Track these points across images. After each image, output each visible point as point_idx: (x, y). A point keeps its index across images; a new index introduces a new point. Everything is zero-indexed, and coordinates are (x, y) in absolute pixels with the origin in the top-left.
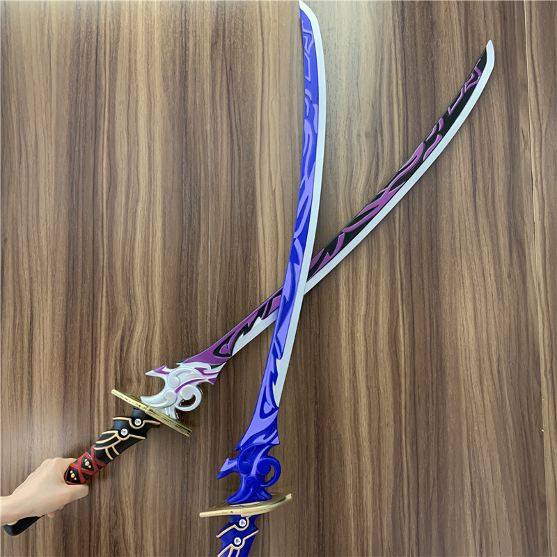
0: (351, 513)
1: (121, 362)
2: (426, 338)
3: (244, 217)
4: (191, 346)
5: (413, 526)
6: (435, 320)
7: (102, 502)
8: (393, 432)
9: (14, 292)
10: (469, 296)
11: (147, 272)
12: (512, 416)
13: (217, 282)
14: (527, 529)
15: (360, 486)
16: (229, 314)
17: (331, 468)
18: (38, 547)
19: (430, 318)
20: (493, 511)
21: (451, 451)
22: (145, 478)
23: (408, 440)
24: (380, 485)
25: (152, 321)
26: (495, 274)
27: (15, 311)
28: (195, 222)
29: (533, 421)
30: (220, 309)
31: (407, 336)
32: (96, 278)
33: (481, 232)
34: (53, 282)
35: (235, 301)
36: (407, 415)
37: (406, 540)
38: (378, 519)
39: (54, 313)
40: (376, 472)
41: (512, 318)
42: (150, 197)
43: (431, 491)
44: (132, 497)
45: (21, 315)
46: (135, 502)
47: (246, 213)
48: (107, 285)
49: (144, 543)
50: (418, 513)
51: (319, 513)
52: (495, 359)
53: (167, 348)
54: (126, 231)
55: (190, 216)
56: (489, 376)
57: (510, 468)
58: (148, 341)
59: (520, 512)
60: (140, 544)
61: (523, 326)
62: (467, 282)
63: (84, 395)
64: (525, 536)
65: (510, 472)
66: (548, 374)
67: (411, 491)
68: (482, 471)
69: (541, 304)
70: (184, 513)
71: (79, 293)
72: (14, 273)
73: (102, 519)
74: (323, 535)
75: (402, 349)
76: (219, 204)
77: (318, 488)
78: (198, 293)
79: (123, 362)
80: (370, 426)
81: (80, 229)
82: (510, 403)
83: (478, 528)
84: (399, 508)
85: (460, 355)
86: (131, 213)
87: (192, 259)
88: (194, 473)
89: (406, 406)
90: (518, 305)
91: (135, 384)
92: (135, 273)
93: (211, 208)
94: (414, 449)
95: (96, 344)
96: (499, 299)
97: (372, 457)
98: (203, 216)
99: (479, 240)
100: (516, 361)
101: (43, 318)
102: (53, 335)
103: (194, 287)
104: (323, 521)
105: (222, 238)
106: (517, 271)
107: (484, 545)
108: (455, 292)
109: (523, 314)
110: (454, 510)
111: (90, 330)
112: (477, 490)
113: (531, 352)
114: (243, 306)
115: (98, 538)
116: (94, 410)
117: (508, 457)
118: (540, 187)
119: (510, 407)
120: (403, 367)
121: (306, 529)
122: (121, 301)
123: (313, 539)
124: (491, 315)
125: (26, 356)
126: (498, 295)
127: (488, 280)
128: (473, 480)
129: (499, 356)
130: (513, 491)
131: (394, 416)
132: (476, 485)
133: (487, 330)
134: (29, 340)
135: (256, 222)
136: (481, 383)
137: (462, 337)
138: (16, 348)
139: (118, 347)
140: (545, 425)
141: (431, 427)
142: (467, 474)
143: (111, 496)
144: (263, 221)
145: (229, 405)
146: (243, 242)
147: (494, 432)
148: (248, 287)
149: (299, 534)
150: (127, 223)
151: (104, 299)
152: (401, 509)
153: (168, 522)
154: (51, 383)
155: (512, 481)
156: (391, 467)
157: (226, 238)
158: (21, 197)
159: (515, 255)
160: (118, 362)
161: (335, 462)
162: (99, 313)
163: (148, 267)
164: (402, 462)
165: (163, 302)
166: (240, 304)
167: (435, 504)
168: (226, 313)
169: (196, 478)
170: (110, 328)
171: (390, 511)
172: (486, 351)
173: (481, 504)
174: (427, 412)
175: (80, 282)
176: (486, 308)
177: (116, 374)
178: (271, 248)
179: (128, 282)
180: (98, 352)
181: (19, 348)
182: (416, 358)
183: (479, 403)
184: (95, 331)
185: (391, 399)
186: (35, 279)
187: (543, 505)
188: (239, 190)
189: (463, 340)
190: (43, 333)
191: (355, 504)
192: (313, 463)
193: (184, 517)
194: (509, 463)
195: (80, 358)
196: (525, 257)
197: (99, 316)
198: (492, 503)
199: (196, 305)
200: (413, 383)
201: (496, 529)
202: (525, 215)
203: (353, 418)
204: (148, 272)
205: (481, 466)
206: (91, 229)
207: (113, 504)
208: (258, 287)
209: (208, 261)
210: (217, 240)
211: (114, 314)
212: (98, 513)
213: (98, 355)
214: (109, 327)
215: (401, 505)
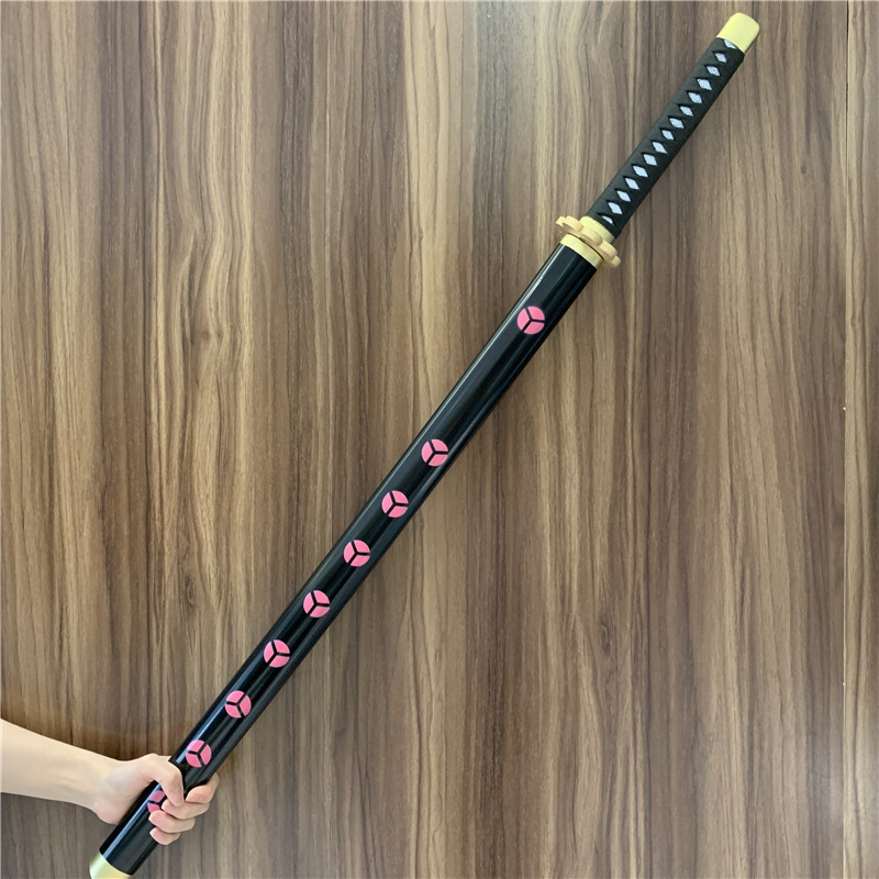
0: (547, 532)
1: (190, 305)
2: (670, 269)
3: (384, 73)
4: (300, 283)
5: (641, 551)
6: (684, 240)
7: (166, 520)
8: (612, 412)
9: (16, 194)
10: (740, 201)
11: (228, 161)
12: (799, 387)
13: (341, 180)
14: (813, 555)
15: (560, 492)
16: (360, 232)
17: (517, 465)
18: (69, 587)
19: (678, 236)
20: (763, 529)
21: (701, 440)
22: (233, 482)
23: (635, 423)
24: (591, 491)
25: (238, 242)
26: (782, 165)
27: (19, 225)
28: (304, 82)
29: (831, 394)
30: (345, 224)
31: (641, 265)
32: (148, 173)
33: (762, 99)
34: (80, 179)
35: (369, 212)
36: (636, 387)
37: (629, 570)
38: (588, 541)
39: (81, 229)
40: (586, 471)
41: (806, 236)
42: (232, 40)
43: (669, 499)
44: (212, 511)
45: (30, 233)
46: (217, 520)
47: (387, 65)
48: (165, 183)
49: (232, 580)
50: (648, 532)
51: (498, 532)
52: (775, 300)
53: (263, 285)
54: (193, 97)
55: (297, 71)
56: (766, 326)
57: (792, 465)
58: (233, 273)
59: (804, 529)
60: (225, 581)
61: (821, 249)
62: (738, 180)
63: (134, 357)
64: (811, 565)
65: (792, 471)
66: (857, 322)
67: (639, 500)
68: (749, 469)
69: (851, 215)
70: (294, 533)
71: (122, 196)
72: (14, 165)
73: (165, 543)
74: (504, 566)
75: (633, 285)
76: (343, 51)
77: (497, 495)
78: (311, 198)
79: (193, 306)
80: (577, 402)
81: (121, 93)
82: (796, 366)
83: (739, 553)
84: (620, 524)
85: (721, 294)
86: (202, 69)
87: (300, 142)
88: (308, 476)
89: (634, 373)
90: (815, 215)
91: (214, 339)
92: (210, 165)
93: (331, 57)
94: (646, 436)
95: (150, 277)
96: (787, 206)
97: (580, 450)
98: (316, 72)
99: (759, 112)
100: (808, 302)
101: (65, 237)
102: (82, 264)
103: (304, 188)
104: (504, 544)
105: (348, 108)
106: (816, 163)
107: (747, 579)
108: (718, 194)
109: (822, 230)
110: (703, 528)
111: (141, 257)
112: (740, 498)
113: (832, 287)
114: (381, 219)
115: (161, 572)
116: (150, 381)
117: (790, 448)
118: (859, 25)
119: (797, 373)
120: (632, 313)
121: (478, 555)
122: (187, 209)
123: (488, 569)
124: (773, 232)
125: (39, 298)
126: (786, 199)
127: (771, 176)
128: (735, 484)
129: (782, 296)
130: (795, 499)
131: (616, 388)
132: (739, 490)
133: (765, 254)
134: (43, 270)
135: (403, 82)
136: (753, 337)
137: (726, 265)
138: (24, 286)
139: (186, 282)
140: (849, 400)
141: (672, 404)
142: (726, 474)
143: (179, 511)
144: (414, 80)
145: (362, 373)
146: (381, 114)
147: (770, 411)
148: (390, 189)
149: (468, 563)
150: (195, 83)
151: (161, 206)
152: (623, 526)
153: (269, 548)
154: (81, 339)
155: (794, 484)
156: (609, 464)
157: (354, 108)
158: (21, 41)
159: (814, 136)
160: (186, 308)
161: (524, 457)
162: (154, 228)
163: (230, 155)
164: (626, 456)
165: (254, 213)
166: (378, 217)
167: (674, 518)
168: (356, 230)
169: (311, 480)
170: (172, 253)
171: (606, 528)
172: (762, 286)
173: (746, 519)
174: (667, 380)
175: (122, 180)
176: (766, 220)
177: (183, 325)
178: (428, 124)
179: (198, 179)
180: (154, 291)
181: (27, 284)
182: (654, 298)
183: (749, 367)
184: (147, 259)
185: (612, 362)
186: (49, 175)
187: (840, 520)
188: (376, 29)
189: (727, 271)
190: (66, 260)
191: (553, 520)
192: (490, 458)
193: (293, 540)
194: (791, 458)
195: (125, 299)
196: (830, 138)
197: (154, 233)
198: (763, 516)
199: (307, 217)
200: (648, 337)
201: (766, 554)
202: (834, 71)
203: (551, 390)
204: (230, 162)
205: (748, 462)
206: (137, 93)
207: (182, 521)
208: (407, 189)
209: (325, 144)
210: (339, 110)
211: (178, 231)
212: (159, 535)
213: (153, 295)
214: (169, 251)
215: (623, 520)
